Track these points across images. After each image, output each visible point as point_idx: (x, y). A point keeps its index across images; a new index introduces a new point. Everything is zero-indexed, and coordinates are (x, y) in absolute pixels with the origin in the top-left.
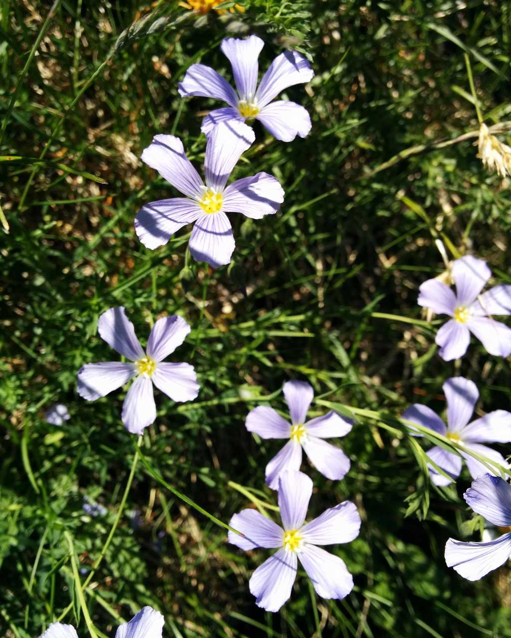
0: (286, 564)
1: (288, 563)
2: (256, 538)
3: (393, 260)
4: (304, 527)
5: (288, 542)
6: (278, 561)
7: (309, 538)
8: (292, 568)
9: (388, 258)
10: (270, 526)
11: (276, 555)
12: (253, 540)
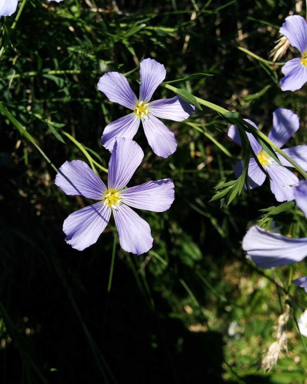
0: (100, 215)
1: (102, 215)
2: (81, 187)
3: (246, 36)
4: (125, 190)
5: (108, 198)
6: (94, 211)
7: (126, 200)
8: (105, 220)
9: (243, 33)
10: (96, 181)
11: (94, 205)
12: (78, 188)
